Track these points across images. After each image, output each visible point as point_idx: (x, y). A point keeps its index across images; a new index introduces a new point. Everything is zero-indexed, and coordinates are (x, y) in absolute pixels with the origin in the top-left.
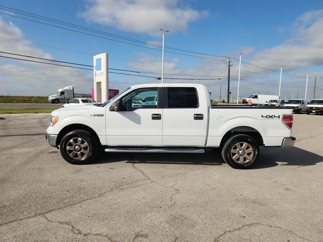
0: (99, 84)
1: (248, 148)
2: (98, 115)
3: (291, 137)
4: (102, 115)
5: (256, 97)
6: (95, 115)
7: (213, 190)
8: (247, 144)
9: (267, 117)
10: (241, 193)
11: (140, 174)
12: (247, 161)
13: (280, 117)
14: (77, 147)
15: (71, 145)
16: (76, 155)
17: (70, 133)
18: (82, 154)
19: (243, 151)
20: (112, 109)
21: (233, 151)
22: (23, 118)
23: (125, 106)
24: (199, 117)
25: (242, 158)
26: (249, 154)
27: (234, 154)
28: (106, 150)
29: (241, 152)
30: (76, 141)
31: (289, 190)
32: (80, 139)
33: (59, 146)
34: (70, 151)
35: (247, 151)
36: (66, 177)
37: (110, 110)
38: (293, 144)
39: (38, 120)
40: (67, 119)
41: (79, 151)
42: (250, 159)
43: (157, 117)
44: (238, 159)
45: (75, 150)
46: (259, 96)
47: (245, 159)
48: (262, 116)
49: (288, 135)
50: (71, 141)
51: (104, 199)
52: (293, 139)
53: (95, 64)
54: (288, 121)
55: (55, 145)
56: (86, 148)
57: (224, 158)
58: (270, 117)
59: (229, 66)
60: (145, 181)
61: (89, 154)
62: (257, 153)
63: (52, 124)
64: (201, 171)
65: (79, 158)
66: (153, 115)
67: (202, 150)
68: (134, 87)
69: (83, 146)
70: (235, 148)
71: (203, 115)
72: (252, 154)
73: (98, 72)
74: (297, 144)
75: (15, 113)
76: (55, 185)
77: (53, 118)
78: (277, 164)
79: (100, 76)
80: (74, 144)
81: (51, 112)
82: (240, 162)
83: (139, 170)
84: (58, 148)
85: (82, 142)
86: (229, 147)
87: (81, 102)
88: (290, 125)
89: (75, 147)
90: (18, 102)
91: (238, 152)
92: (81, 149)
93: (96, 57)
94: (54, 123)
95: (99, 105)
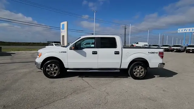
0: (63, 36)
1: (142, 69)
2: (63, 52)
3: (163, 63)
4: (66, 52)
5: (138, 43)
6: (61, 52)
7: (127, 93)
8: (141, 67)
9: (151, 53)
10: (142, 94)
11: (87, 84)
12: (141, 75)
13: (158, 53)
14: (52, 69)
15: (48, 68)
16: (52, 74)
17: (48, 62)
18: (55, 73)
19: (139, 70)
20: (71, 49)
21: (134, 70)
22: (25, 53)
23: (77, 47)
24: (117, 53)
25: (138, 74)
26: (142, 72)
27: (135, 72)
28: (68, 71)
29: (138, 71)
30: (51, 66)
31: (165, 91)
32: (53, 65)
33: (42, 69)
34: (48, 71)
35: (141, 71)
36: (46, 86)
37: (70, 49)
38: (164, 66)
39: (32, 54)
40: (46, 54)
41: (53, 71)
42: (142, 74)
43: (95, 53)
44: (137, 75)
45: (51, 71)
46: (139, 43)
47: (140, 74)
48: (149, 53)
49: (161, 62)
50: (49, 66)
51: (67, 99)
52: (164, 64)
53: (61, 27)
54: (161, 55)
55: (40, 68)
56: (56, 70)
57: (129, 74)
58: (153, 53)
59: (125, 29)
60: (89, 88)
61: (58, 73)
62: (146, 71)
63: (38, 57)
64: (118, 81)
65: (53, 75)
66: (93, 52)
67: (119, 70)
68: (82, 37)
69: (55, 68)
70: (135, 69)
71: (119, 52)
72: (144, 72)
73: (63, 31)
74: (165, 67)
75: (21, 51)
76: (39, 91)
77: (39, 54)
78: (155, 77)
79: (64, 33)
80: (51, 68)
81: (38, 50)
82: (137, 76)
83: (86, 81)
84: (42, 70)
85: (55, 67)
86: (132, 69)
87: (54, 45)
88: (162, 57)
89: (51, 69)
90: (23, 45)
91: (137, 71)
92: (54, 70)
93: (62, 23)
94: (40, 57)
95: (64, 47)
